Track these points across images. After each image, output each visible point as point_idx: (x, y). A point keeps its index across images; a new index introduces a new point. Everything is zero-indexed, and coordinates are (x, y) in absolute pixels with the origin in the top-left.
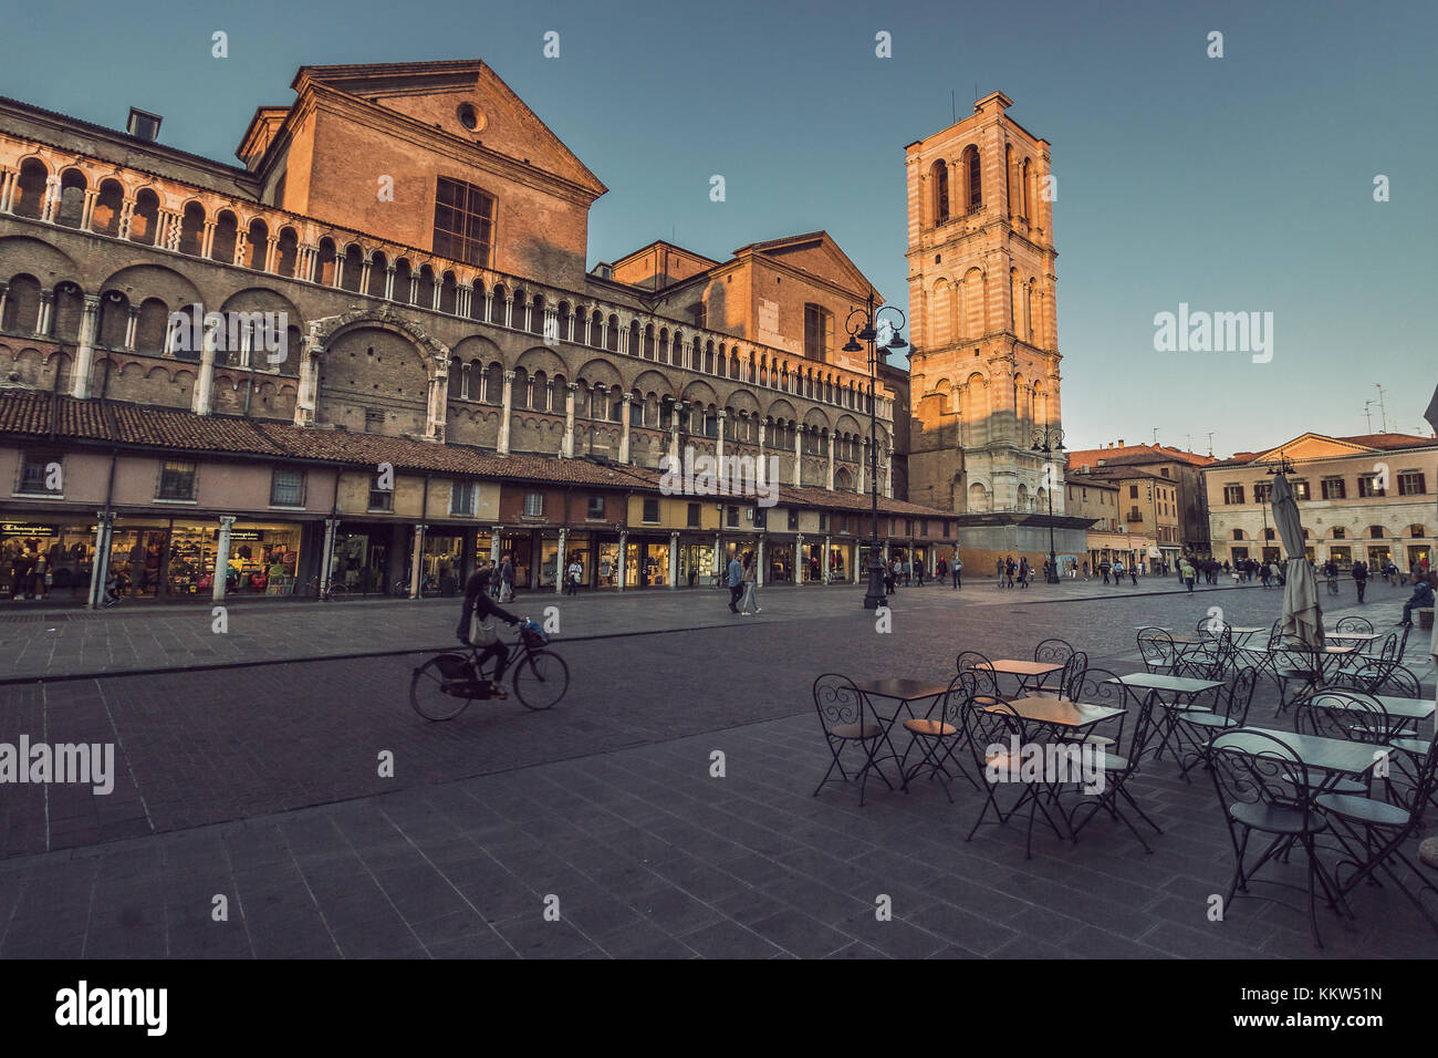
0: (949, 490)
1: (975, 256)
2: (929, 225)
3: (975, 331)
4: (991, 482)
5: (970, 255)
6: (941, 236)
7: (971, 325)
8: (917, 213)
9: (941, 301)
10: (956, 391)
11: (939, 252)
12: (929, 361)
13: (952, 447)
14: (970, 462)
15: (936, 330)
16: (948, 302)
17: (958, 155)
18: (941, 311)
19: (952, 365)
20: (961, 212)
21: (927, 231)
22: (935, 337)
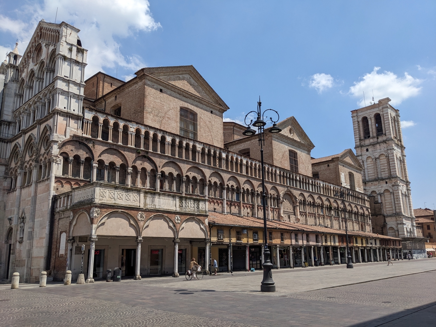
0: (381, 229)
1: (382, 150)
2: (362, 138)
3: (385, 175)
4: (397, 227)
5: (380, 149)
6: (367, 142)
7: (382, 173)
8: (358, 134)
9: (369, 164)
10: (379, 195)
11: (368, 147)
12: (367, 185)
13: (380, 215)
14: (388, 220)
15: (368, 174)
16: (373, 165)
17: (372, 116)
18: (370, 167)
19: (377, 186)
20: (375, 135)
21: (362, 140)
22: (369, 176)
